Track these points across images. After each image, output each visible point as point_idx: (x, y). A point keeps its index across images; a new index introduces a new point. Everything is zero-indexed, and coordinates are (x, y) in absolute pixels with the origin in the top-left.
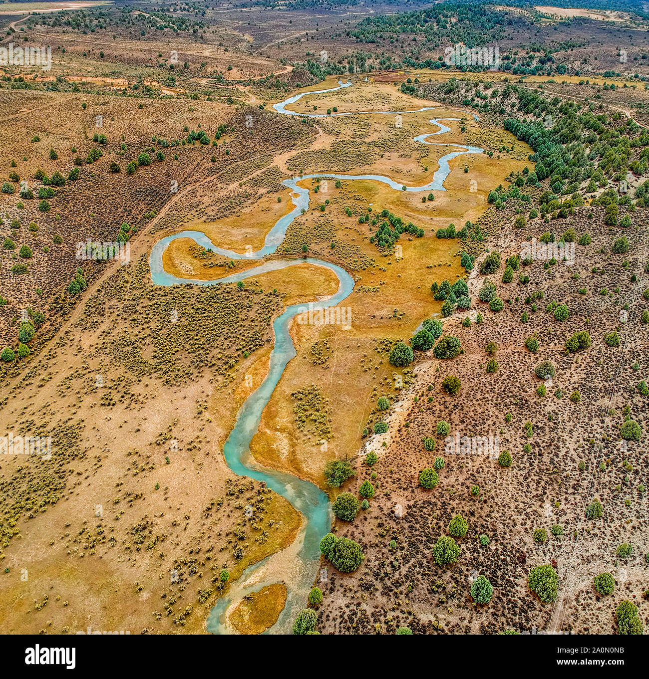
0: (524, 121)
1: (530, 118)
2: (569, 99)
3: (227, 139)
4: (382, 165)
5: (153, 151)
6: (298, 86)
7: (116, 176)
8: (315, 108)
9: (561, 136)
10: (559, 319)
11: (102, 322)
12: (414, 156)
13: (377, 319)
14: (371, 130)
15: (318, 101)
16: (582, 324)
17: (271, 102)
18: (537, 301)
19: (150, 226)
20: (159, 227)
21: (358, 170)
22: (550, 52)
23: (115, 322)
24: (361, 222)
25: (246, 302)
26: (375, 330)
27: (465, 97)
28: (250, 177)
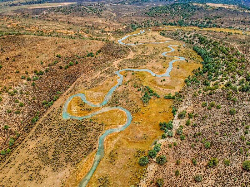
0: (200, 47)
1: (202, 46)
2: (216, 40)
3: (100, 55)
4: (149, 65)
5: (75, 60)
6: (127, 33)
7: (61, 70)
8: (131, 42)
9: (213, 54)
10: (206, 148)
11: (39, 136)
12: (161, 61)
13: (137, 138)
14: (148, 51)
15: (132, 39)
16: (215, 151)
17: (117, 39)
18: (198, 136)
19: (67, 91)
20: (70, 92)
21: (141, 67)
22: (211, 20)
23: (44, 137)
24: (138, 91)
25: (91, 128)
26: (136, 144)
27: (181, 37)
28: (105, 70)
